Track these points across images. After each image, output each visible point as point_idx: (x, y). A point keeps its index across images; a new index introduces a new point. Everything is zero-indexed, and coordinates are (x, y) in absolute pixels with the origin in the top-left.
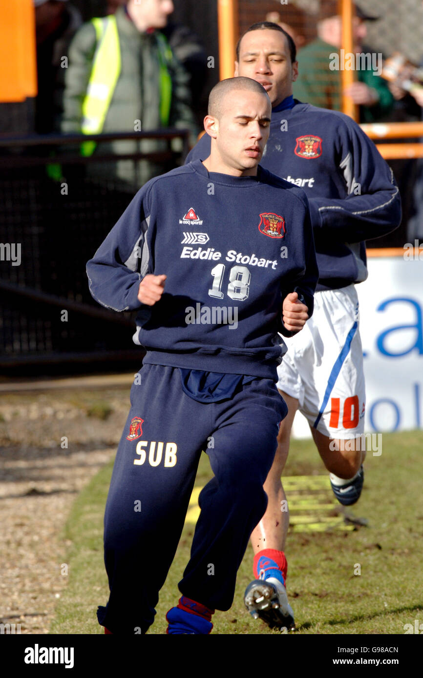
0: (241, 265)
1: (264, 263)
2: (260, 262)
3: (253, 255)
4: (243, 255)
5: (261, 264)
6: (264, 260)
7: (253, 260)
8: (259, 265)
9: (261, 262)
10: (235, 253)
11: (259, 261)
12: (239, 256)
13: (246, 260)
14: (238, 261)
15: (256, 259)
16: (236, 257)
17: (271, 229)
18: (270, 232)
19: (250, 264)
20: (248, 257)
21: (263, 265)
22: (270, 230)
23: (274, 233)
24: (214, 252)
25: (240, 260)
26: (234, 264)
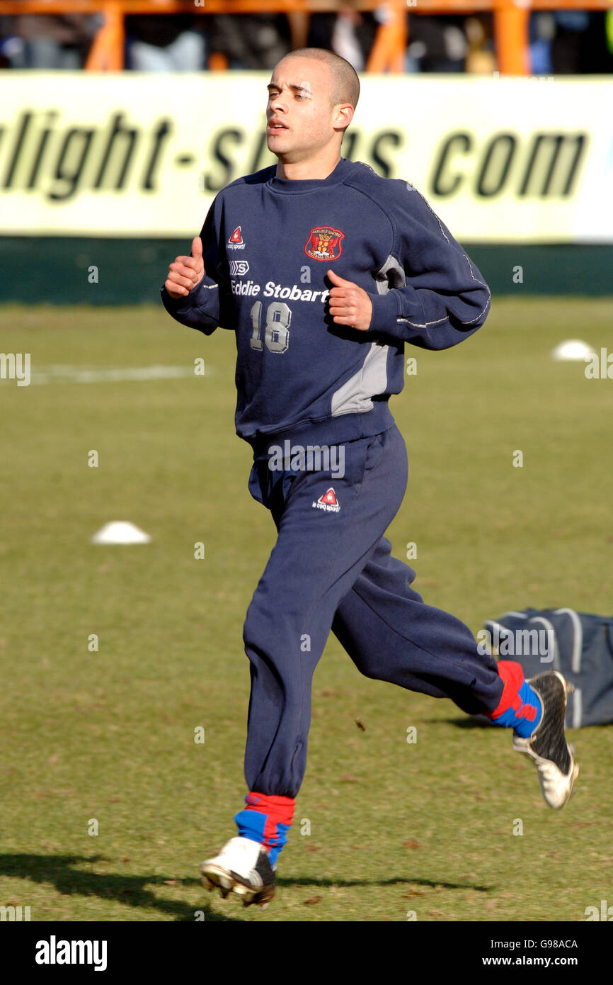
0: (280, 300)
1: (309, 295)
2: (303, 296)
3: (295, 287)
4: (282, 287)
5: (306, 297)
6: (310, 292)
7: (294, 293)
8: (303, 299)
9: (306, 295)
10: (273, 285)
11: (302, 294)
12: (278, 288)
13: (286, 292)
14: (276, 296)
15: (299, 291)
16: (275, 291)
17: (319, 248)
18: (317, 252)
19: (290, 298)
20: (288, 290)
21: (308, 299)
22: (318, 250)
23: (322, 254)
24: (253, 285)
25: (279, 294)
26: (272, 299)
